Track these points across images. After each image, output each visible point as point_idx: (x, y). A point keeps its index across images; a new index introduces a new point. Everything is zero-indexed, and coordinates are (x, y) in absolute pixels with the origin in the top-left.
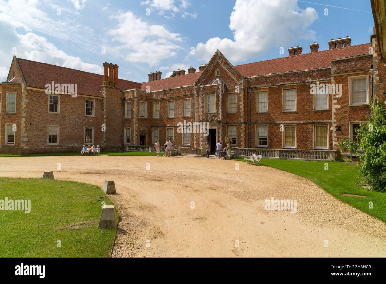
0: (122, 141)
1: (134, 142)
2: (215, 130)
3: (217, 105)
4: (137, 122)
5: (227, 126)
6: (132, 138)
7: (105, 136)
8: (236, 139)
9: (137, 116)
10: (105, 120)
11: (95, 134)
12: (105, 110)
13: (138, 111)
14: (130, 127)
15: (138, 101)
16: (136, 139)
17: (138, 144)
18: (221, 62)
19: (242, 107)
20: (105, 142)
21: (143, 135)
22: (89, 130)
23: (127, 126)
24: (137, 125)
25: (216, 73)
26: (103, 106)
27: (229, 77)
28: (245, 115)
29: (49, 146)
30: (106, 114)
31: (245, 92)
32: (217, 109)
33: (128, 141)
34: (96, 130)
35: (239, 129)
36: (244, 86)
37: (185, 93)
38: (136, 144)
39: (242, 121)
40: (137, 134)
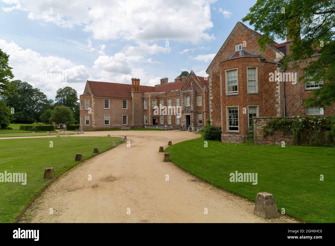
0: (143, 122)
1: (149, 123)
2: (189, 116)
3: (190, 103)
4: (151, 111)
5: (197, 113)
6: (148, 121)
7: (133, 120)
8: (202, 121)
9: (151, 108)
10: (133, 111)
11: (128, 119)
12: (133, 105)
13: (151, 105)
14: (147, 114)
15: (151, 99)
16: (151, 121)
17: (152, 124)
18: (194, 77)
19: (204, 103)
20: (134, 123)
21: (155, 119)
22: (125, 116)
23: (146, 114)
24: (151, 113)
25: (191, 83)
26: (132, 103)
27: (198, 86)
28: (206, 107)
29: (105, 126)
30: (134, 107)
31: (206, 94)
32: (191, 104)
33: (146, 122)
34: (128, 117)
35: (203, 115)
36: (205, 91)
37: (177, 94)
38: (150, 124)
39: (205, 111)
40: (151, 118)
